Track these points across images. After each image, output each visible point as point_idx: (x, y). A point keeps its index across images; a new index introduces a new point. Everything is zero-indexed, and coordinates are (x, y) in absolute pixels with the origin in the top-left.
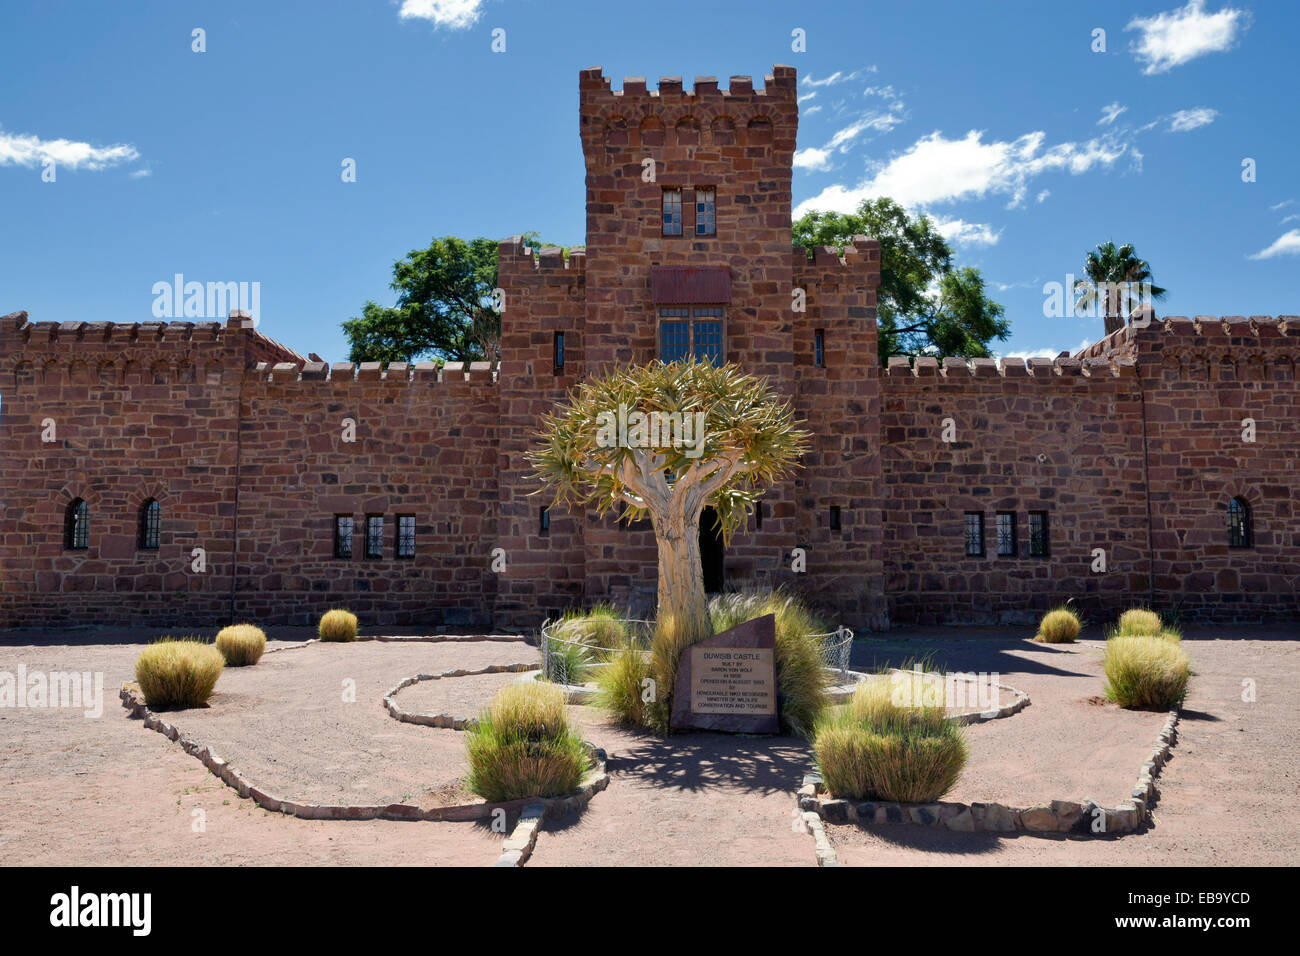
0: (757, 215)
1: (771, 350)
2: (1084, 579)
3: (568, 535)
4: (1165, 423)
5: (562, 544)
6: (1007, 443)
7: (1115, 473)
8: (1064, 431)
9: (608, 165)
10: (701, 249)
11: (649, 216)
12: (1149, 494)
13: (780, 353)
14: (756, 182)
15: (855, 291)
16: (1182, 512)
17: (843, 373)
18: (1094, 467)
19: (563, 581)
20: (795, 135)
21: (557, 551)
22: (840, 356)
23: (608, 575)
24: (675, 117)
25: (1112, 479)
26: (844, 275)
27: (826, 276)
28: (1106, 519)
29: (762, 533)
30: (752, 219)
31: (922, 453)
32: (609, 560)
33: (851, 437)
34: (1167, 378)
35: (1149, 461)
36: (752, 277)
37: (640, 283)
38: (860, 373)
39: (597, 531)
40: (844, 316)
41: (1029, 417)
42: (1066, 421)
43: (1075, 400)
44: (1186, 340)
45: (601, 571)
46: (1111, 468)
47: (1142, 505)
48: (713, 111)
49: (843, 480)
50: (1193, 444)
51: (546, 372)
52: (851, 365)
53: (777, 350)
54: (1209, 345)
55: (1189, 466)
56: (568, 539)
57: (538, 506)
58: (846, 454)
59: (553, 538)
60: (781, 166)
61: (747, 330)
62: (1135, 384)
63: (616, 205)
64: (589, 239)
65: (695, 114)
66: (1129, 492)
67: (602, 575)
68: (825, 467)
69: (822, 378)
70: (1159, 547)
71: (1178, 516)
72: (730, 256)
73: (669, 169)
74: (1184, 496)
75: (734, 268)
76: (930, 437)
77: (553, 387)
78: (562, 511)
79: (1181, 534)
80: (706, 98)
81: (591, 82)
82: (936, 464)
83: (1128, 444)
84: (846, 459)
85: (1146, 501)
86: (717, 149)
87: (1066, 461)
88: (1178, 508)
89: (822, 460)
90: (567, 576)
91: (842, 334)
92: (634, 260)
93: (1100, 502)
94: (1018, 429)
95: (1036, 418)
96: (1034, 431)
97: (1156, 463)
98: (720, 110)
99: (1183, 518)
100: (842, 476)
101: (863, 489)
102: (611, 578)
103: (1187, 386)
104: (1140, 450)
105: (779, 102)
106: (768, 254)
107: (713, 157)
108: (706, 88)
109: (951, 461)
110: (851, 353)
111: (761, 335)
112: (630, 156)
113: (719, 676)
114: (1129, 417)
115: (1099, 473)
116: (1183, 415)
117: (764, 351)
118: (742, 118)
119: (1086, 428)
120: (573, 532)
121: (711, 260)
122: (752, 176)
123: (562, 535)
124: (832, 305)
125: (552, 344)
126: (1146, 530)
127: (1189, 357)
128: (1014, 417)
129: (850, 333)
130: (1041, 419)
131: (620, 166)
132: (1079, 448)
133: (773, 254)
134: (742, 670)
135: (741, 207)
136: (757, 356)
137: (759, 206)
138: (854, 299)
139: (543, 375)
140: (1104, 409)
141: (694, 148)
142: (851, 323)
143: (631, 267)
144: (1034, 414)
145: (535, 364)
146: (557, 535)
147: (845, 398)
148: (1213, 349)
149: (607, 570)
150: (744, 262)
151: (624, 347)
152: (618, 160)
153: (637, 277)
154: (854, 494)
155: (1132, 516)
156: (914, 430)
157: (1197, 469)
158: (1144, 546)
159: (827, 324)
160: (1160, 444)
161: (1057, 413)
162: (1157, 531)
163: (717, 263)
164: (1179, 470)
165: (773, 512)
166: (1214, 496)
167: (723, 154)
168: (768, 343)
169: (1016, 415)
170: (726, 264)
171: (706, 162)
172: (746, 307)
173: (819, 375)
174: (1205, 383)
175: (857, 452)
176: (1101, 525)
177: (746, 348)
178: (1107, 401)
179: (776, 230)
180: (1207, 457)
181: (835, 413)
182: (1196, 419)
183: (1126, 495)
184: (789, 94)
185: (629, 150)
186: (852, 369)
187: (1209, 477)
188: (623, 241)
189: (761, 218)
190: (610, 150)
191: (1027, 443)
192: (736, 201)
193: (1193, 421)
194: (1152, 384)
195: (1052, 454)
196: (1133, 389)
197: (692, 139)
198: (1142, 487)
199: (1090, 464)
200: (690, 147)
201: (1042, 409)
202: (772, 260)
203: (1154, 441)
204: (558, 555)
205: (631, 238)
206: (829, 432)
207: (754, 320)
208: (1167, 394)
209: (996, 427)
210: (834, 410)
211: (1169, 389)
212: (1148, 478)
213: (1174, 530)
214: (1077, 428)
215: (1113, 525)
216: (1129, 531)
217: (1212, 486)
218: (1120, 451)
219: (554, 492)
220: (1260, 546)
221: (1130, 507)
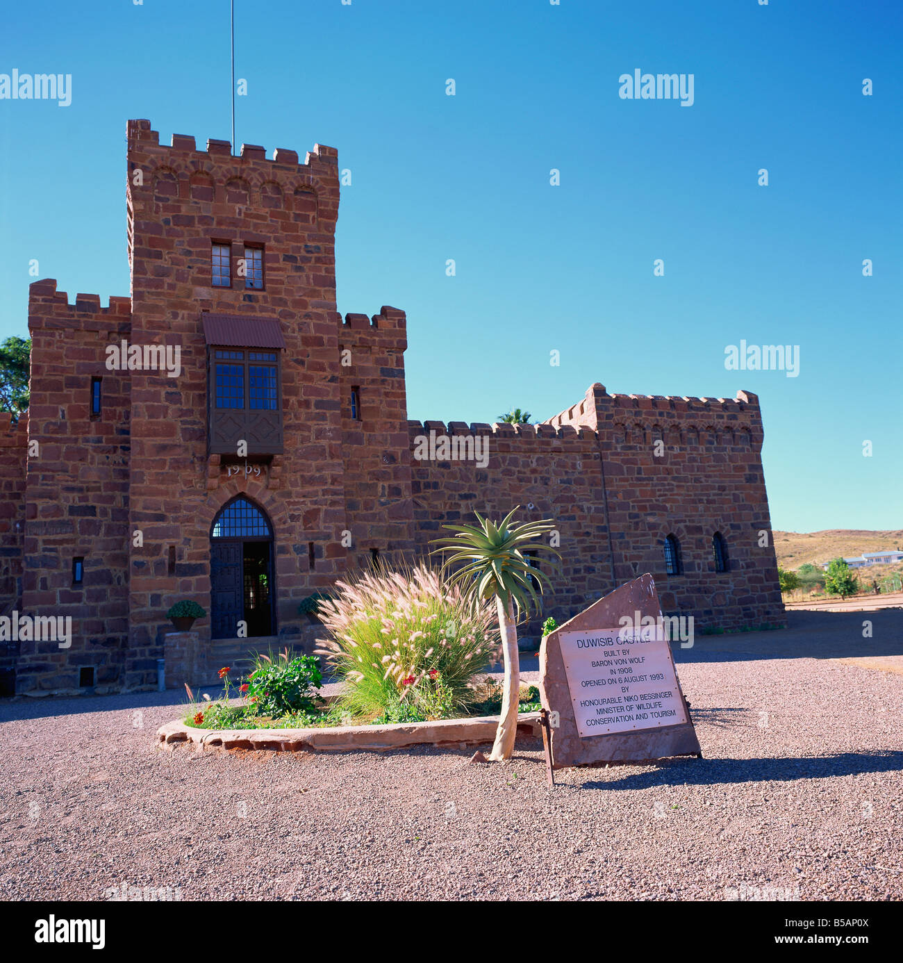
0: (304, 274)
1: (320, 398)
2: (567, 607)
3: (105, 587)
4: (618, 477)
5: (99, 596)
6: (504, 494)
7: (584, 518)
8: (546, 484)
9: (157, 212)
10: (250, 301)
11: (199, 265)
12: (610, 534)
13: (328, 401)
14: (302, 245)
15: (386, 354)
16: (634, 548)
17: (377, 427)
18: (570, 513)
19: (99, 636)
20: (338, 207)
21: (92, 604)
22: (374, 411)
23: (157, 624)
24: (225, 176)
25: (584, 523)
26: (377, 339)
27: (360, 338)
28: (580, 556)
29: (315, 573)
30: (300, 277)
31: (435, 503)
32: (157, 609)
33: (386, 485)
34: (617, 442)
35: (608, 507)
36: (300, 329)
37: (190, 329)
38: (393, 427)
39: (143, 578)
40: (377, 375)
41: (519, 472)
42: (546, 475)
43: (553, 459)
44: (628, 412)
45: (148, 620)
46: (581, 513)
47: (605, 543)
48: (261, 175)
49: (381, 524)
50: (638, 493)
51: (82, 417)
52: (385, 419)
53: (325, 399)
54: (644, 416)
55: (636, 511)
56: (105, 591)
57: (71, 557)
58: (382, 500)
59: (88, 591)
60: (326, 233)
61: (296, 379)
62: (594, 446)
63: (165, 252)
64: (136, 283)
65: (244, 175)
66: (596, 534)
67: (149, 625)
68: (365, 512)
69: (359, 430)
70: (621, 578)
71: (632, 552)
72: (279, 309)
73: (219, 223)
74: (636, 536)
75: (283, 321)
76: (442, 489)
77: (88, 432)
78: (98, 562)
79: (635, 565)
80: (254, 163)
81: (141, 133)
82: (448, 513)
83: (593, 496)
84: (382, 504)
85: (607, 541)
86: (264, 211)
87: (549, 509)
88: (632, 545)
89: (361, 506)
90: (103, 631)
91: (376, 392)
92: (183, 306)
93: (576, 541)
94: (511, 483)
95: (525, 473)
96: (523, 483)
97: (614, 509)
98: (268, 175)
99: (635, 553)
100: (380, 520)
101: (399, 532)
102: (159, 628)
103: (631, 448)
104: (602, 498)
105: (323, 176)
106: (315, 310)
107: (263, 218)
108: (254, 152)
109: (460, 510)
110: (384, 408)
111: (310, 384)
112: (179, 207)
113: (603, 673)
114: (592, 472)
115: (573, 518)
116: (630, 471)
117: (313, 399)
118: (289, 186)
119: (562, 481)
120: (110, 582)
121: (261, 311)
122: (297, 239)
123: (98, 587)
124: (365, 365)
125: (89, 390)
126: (610, 564)
127: (631, 426)
128: (508, 473)
129: (383, 390)
130: (528, 475)
131: (170, 215)
132: (557, 498)
133: (320, 311)
134: (631, 661)
135: (289, 265)
136: (306, 404)
137: (306, 266)
138: (385, 361)
139: (77, 420)
140: (574, 466)
141: (243, 207)
142: (383, 382)
143: (181, 312)
144: (523, 470)
145: (69, 408)
146: (92, 588)
147: (381, 448)
148: (647, 419)
149: (154, 619)
150: (292, 316)
151: (174, 390)
152: (166, 209)
153: (186, 322)
154: (391, 536)
155: (599, 553)
156: (428, 483)
157: (642, 513)
158: (609, 577)
159: (362, 382)
160: (615, 494)
161: (540, 468)
162: (618, 564)
163: (265, 315)
164: (630, 514)
165: (325, 553)
166: (655, 535)
167: (271, 216)
168: (317, 392)
169: (509, 470)
170: (275, 316)
171: (255, 221)
172: (295, 358)
173: (357, 427)
174: (642, 446)
175: (392, 498)
176: (578, 561)
177: (296, 395)
178: (576, 459)
179: (322, 289)
180: (648, 504)
181: (373, 462)
182: (638, 474)
183: (594, 536)
184: (332, 171)
185: (178, 201)
186: (386, 423)
187: (651, 519)
188: (172, 286)
189: (308, 277)
190: (158, 199)
191: (518, 494)
192: (284, 260)
193: (636, 476)
194: (608, 446)
195: (538, 503)
196: (595, 450)
197: (241, 199)
198: (604, 529)
199: (567, 511)
200: (239, 205)
201: (528, 466)
202: (319, 316)
203: (611, 492)
204: (94, 609)
205: (180, 284)
206: (367, 479)
207: (303, 370)
208: (618, 454)
209: (494, 481)
210: (370, 459)
211: (619, 450)
212: (608, 521)
213: (629, 563)
214: (555, 481)
215: (586, 561)
216: (598, 566)
217: (652, 526)
218: (587, 500)
219: (89, 542)
220: (686, 572)
221: (597, 546)
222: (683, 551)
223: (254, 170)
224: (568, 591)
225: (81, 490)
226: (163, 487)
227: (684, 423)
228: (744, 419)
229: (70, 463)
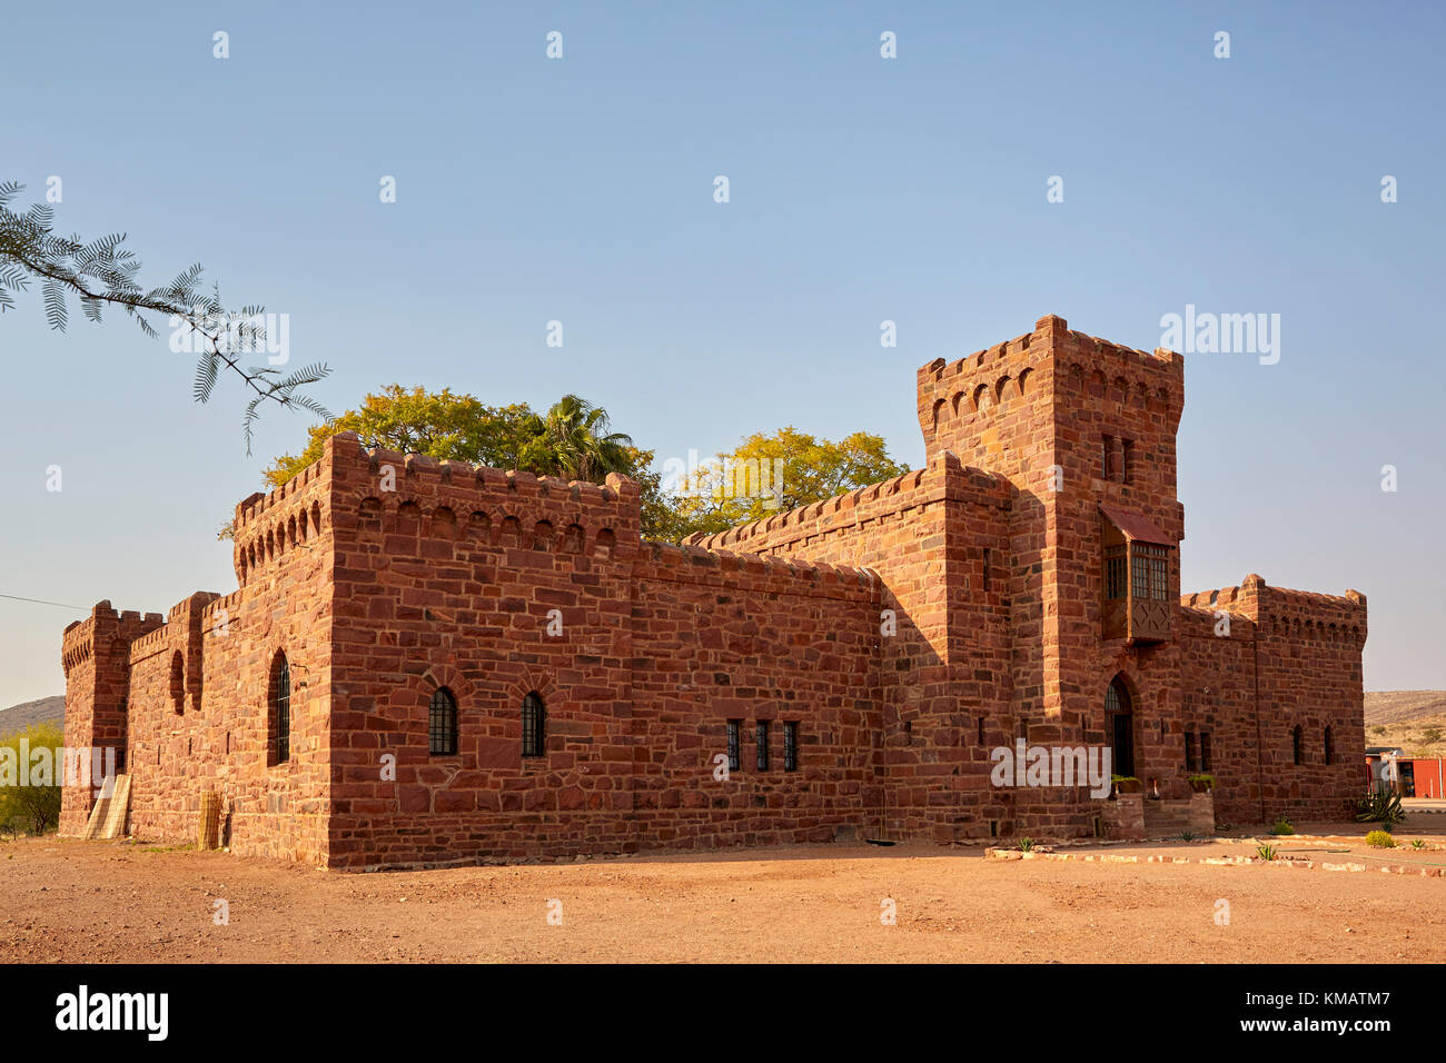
4: (1266, 668)
6: (1189, 677)
7: (1241, 704)
8: (1217, 669)
9: (1068, 406)
10: (1125, 495)
11: (1095, 459)
12: (1258, 721)
14: (1157, 445)
16: (1274, 737)
18: (1231, 699)
24: (1112, 376)
25: (1240, 709)
28: (1237, 741)
30: (1156, 475)
34: (1269, 633)
35: (1258, 696)
37: (1091, 518)
41: (1199, 657)
42: (1217, 661)
43: (1223, 646)
44: (1279, 605)
46: (1239, 700)
47: (1253, 729)
50: (1279, 685)
51: (979, 587)
54: (1289, 610)
55: (1276, 701)
60: (1171, 434)
62: (1253, 636)
63: (1073, 444)
65: (1124, 376)
66: (1248, 720)
70: (1263, 764)
71: (1272, 740)
72: (1144, 505)
73: (1106, 420)
74: (1276, 725)
79: (1274, 752)
80: (1131, 366)
81: (1060, 330)
83: (1247, 683)
85: (1256, 727)
86: (1134, 411)
87: (1218, 694)
88: (1273, 733)
92: (1087, 495)
93: (1234, 727)
94: (1194, 666)
95: (1202, 658)
96: (1202, 667)
97: (1262, 698)
98: (1139, 377)
99: (1274, 741)
103: (1277, 640)
104: (1254, 687)
106: (1164, 508)
107: (1134, 417)
112: (1082, 402)
114: (1249, 661)
115: (1234, 704)
116: (1274, 662)
118: (1153, 388)
119: (1228, 668)
121: (1132, 505)
122: (1154, 439)
125: (982, 561)
126: (1256, 750)
127: (1280, 618)
130: (1205, 659)
131: (1076, 410)
132: (1224, 683)
139: (977, 590)
141: (1121, 406)
143: (1084, 501)
144: (1201, 654)
145: (971, 578)
148: (1291, 613)
153: (1088, 510)
155: (1249, 739)
157: (1281, 704)
158: (1256, 763)
160: (1263, 684)
162: (1262, 751)
163: (1135, 508)
164: (1273, 704)
166: (1287, 725)
167: (1138, 416)
169: (1192, 654)
170: (1141, 510)
171: (1129, 419)
174: (1286, 638)
178: (1238, 648)
180: (1285, 695)
183: (1247, 723)
184: (1180, 376)
185: (1080, 397)
187: (1286, 710)
188: (1079, 477)
189: (1160, 476)
190: (1068, 393)
191: (1198, 678)
192: (1147, 459)
193: (1278, 667)
194: (1262, 637)
195: (1211, 688)
196: (1252, 640)
197: (1121, 398)
198: (1254, 716)
199: (1230, 697)
200: (1119, 404)
203: (1261, 681)
205: (1084, 476)
211: (1269, 641)
212: (1257, 710)
213: (1270, 750)
214: (1223, 667)
215: (1240, 746)
216: (1249, 751)
217: (1287, 717)
218: (1243, 688)
219: (989, 705)
220: (1307, 763)
221: (1248, 732)
222: (1305, 742)
223: (1132, 372)
224: (1230, 774)
225: (981, 655)
226: (1077, 662)
227: (1315, 619)
228: (1355, 620)
229: (974, 630)
